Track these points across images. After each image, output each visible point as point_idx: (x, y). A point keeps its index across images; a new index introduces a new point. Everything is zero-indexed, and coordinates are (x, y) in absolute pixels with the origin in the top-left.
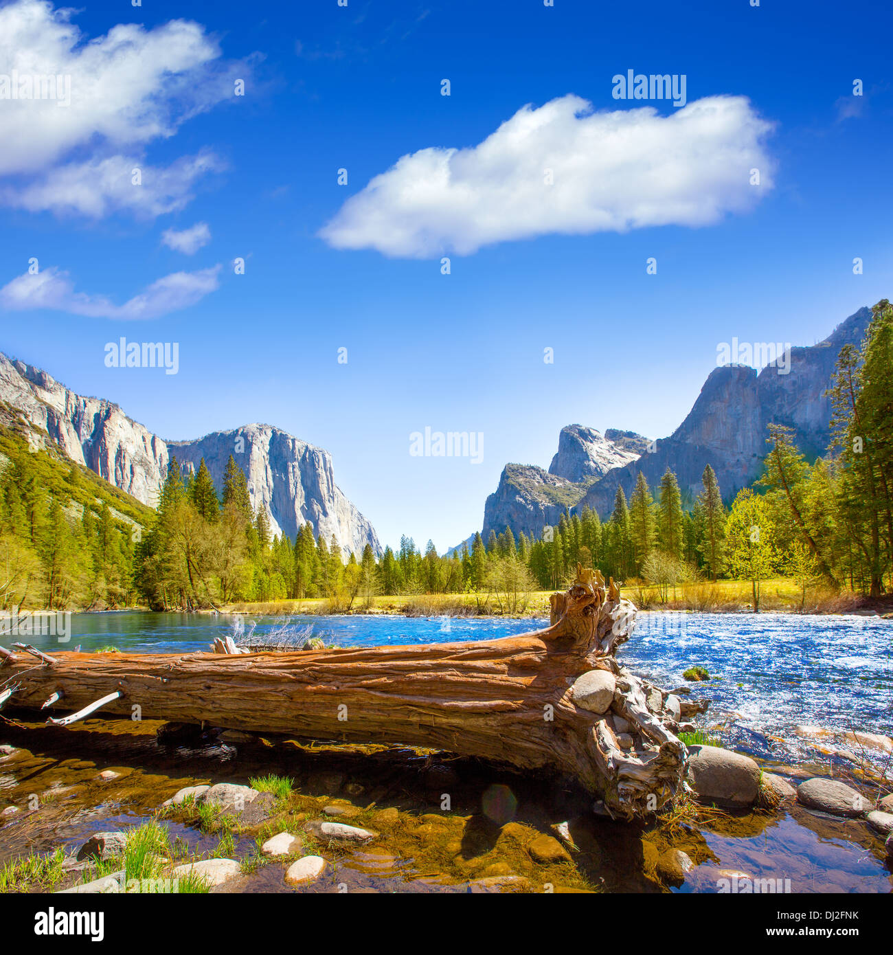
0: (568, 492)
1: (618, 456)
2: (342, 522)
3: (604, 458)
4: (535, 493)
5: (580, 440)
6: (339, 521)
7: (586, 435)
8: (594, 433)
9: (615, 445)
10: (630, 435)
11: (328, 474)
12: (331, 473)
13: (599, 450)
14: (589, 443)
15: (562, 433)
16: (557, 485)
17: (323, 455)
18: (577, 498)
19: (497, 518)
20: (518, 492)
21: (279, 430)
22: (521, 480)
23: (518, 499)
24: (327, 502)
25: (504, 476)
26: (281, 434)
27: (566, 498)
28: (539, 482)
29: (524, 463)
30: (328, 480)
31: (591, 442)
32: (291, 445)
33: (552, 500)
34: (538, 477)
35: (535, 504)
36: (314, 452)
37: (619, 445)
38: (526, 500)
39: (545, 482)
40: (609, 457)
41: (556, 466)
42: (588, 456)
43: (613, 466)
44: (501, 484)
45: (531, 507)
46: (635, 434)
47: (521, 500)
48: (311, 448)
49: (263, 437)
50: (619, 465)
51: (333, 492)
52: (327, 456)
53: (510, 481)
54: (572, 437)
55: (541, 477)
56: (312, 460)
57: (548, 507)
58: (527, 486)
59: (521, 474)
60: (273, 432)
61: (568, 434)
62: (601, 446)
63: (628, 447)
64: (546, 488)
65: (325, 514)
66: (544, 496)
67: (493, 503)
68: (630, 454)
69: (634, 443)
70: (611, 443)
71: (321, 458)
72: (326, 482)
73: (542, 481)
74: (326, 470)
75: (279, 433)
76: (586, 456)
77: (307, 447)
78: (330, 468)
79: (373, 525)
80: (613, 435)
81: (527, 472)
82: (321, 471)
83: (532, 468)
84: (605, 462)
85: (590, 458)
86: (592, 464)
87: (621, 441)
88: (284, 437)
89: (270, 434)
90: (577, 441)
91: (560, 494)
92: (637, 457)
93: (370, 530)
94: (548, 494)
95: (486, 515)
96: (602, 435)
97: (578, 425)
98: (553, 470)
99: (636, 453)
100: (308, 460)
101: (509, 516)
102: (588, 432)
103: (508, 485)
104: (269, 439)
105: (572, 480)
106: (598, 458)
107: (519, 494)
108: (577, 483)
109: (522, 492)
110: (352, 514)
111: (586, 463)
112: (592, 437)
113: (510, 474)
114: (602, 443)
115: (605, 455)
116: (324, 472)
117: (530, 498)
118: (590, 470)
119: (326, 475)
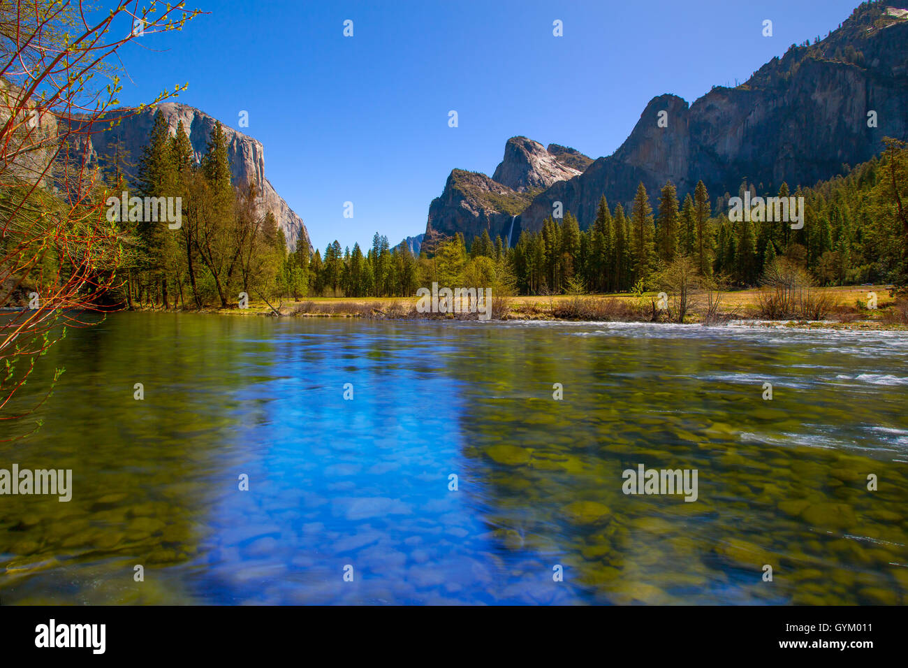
0: (512, 201)
1: (560, 171)
3: (547, 171)
4: (480, 199)
5: (525, 152)
7: (530, 147)
8: (539, 146)
9: (557, 159)
10: (571, 151)
11: (258, 166)
12: (261, 165)
13: (543, 163)
14: (533, 156)
15: (508, 144)
16: (502, 193)
17: (254, 146)
18: (521, 207)
19: (441, 222)
20: (463, 198)
21: (202, 113)
22: (467, 186)
23: (464, 204)
25: (450, 180)
26: (205, 118)
27: (510, 207)
28: (484, 189)
29: (471, 170)
30: (257, 172)
31: (536, 154)
33: (497, 207)
34: (484, 184)
35: (481, 211)
36: (243, 141)
37: (560, 160)
38: (471, 206)
39: (490, 189)
40: (551, 170)
41: (500, 173)
42: (532, 168)
43: (555, 179)
44: (447, 188)
45: (477, 214)
46: (575, 151)
47: (467, 205)
48: (239, 136)
49: (183, 119)
50: (562, 179)
51: (262, 186)
52: (257, 146)
53: (457, 187)
54: (518, 148)
55: (487, 185)
56: (241, 149)
57: (493, 214)
58: (473, 192)
59: (468, 180)
60: (195, 114)
61: (514, 145)
62: (545, 159)
63: (569, 163)
64: (491, 195)
66: (489, 203)
67: (436, 207)
68: (571, 169)
69: (574, 159)
70: (553, 157)
71: (251, 148)
72: (255, 173)
73: (487, 189)
74: (255, 161)
75: (202, 116)
76: (530, 167)
77: (235, 135)
78: (261, 159)
79: (305, 223)
80: (554, 149)
81: (473, 179)
82: (250, 162)
83: (479, 175)
84: (547, 175)
85: (534, 169)
86: (536, 175)
87: (563, 156)
88: (208, 121)
89: (191, 115)
90: (523, 152)
91: (504, 202)
92: (578, 173)
93: (302, 229)
94: (494, 202)
95: (429, 218)
96: (545, 149)
97: (523, 137)
98: (497, 177)
99: (578, 169)
100: (235, 149)
101: (454, 221)
102: (532, 145)
103: (454, 190)
104: (191, 122)
105: (515, 188)
106: (541, 170)
107: (465, 199)
108: (520, 193)
109: (468, 198)
110: (282, 211)
111: (530, 173)
112: (536, 149)
113: (456, 179)
114: (545, 156)
115: (547, 168)
116: (253, 164)
117: (475, 204)
118: (533, 182)
119: (256, 166)
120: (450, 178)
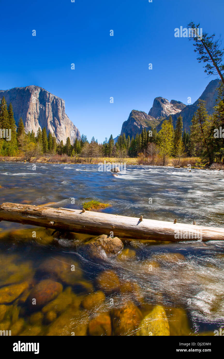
0: (153, 122)
1: (174, 110)
2: (67, 129)
3: (169, 111)
4: (141, 122)
5: (161, 103)
6: (66, 128)
7: (163, 101)
8: (167, 101)
9: (173, 106)
10: (179, 103)
11: (63, 109)
12: (64, 108)
13: (167, 107)
14: (164, 105)
15: (155, 100)
16: (150, 119)
17: (61, 101)
18: (157, 125)
19: (126, 130)
20: (135, 121)
21: (43, 89)
22: (137, 116)
23: (135, 124)
24: (61, 120)
25: (131, 114)
26: (44, 91)
27: (152, 124)
28: (143, 118)
29: (139, 110)
31: (165, 104)
32: (48, 96)
33: (147, 125)
34: (144, 116)
35: (141, 126)
36: (57, 100)
37: (175, 106)
38: (138, 124)
39: (146, 118)
40: (170, 110)
41: (151, 112)
42: (163, 109)
43: (171, 114)
44: (129, 117)
45: (139, 127)
46: (181, 102)
47: (136, 124)
48: (56, 97)
49: (36, 92)
50: (173, 114)
51: (64, 116)
52: (63, 101)
53: (133, 117)
54: (158, 102)
55: (145, 116)
56: (57, 102)
57: (146, 127)
58: (138, 119)
59: (138, 114)
60: (41, 90)
61: (157, 100)
62: (168, 106)
63: (178, 107)
64: (146, 120)
65: (60, 125)
66: (144, 123)
67: (125, 124)
68: (178, 110)
69: (180, 106)
70: (172, 105)
71: (60, 102)
72: (61, 112)
73: (145, 117)
74: (62, 107)
75: (43, 90)
76: (162, 109)
77: (55, 97)
78: (64, 106)
79: (79, 130)
80: (173, 102)
81: (140, 114)
82: (60, 107)
83: (142, 112)
84: (168, 112)
85: (164, 110)
86: (164, 112)
87: (176, 105)
88: (45, 92)
89: (39, 90)
90: (160, 103)
91: (150, 123)
92: (180, 111)
93: (78, 132)
94: (146, 122)
95: (122, 129)
96: (169, 102)
97: (161, 97)
98: (150, 114)
99: (180, 110)
100: (55, 102)
101: (131, 130)
102: (164, 100)
103: (132, 118)
104: (39, 92)
105: (156, 118)
106: (166, 110)
107: (135, 122)
108: (157, 119)
109: (137, 121)
110: (71, 126)
111: (162, 112)
112: (165, 102)
113: (133, 114)
114: (169, 105)
115: (169, 109)
116: (61, 108)
117: (139, 123)
118: (163, 115)
119: (62, 109)
120: (131, 113)
